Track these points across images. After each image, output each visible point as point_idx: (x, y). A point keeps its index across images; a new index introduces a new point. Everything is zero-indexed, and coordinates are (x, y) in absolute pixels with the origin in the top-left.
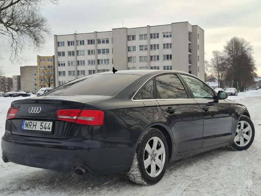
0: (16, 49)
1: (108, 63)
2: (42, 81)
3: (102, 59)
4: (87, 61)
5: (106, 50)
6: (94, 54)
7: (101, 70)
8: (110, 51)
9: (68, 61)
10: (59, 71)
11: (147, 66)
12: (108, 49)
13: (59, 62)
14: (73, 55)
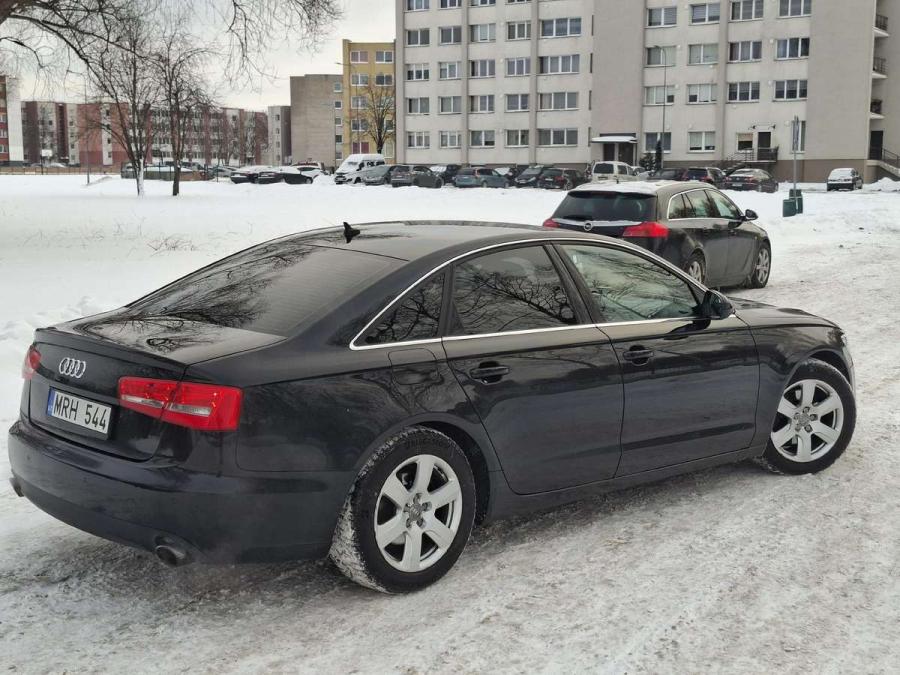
0: (244, 41)
1: (576, 69)
2: (356, 127)
3: (554, 54)
4: (502, 60)
5: (572, 20)
6: (529, 35)
7: (550, 94)
8: (586, 26)
9: (440, 63)
10: (409, 96)
11: (715, 82)
12: (579, 20)
13: (408, 65)
14: (458, 40)
